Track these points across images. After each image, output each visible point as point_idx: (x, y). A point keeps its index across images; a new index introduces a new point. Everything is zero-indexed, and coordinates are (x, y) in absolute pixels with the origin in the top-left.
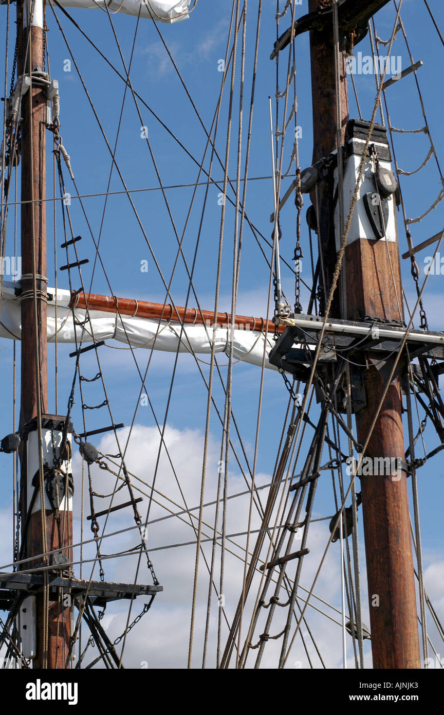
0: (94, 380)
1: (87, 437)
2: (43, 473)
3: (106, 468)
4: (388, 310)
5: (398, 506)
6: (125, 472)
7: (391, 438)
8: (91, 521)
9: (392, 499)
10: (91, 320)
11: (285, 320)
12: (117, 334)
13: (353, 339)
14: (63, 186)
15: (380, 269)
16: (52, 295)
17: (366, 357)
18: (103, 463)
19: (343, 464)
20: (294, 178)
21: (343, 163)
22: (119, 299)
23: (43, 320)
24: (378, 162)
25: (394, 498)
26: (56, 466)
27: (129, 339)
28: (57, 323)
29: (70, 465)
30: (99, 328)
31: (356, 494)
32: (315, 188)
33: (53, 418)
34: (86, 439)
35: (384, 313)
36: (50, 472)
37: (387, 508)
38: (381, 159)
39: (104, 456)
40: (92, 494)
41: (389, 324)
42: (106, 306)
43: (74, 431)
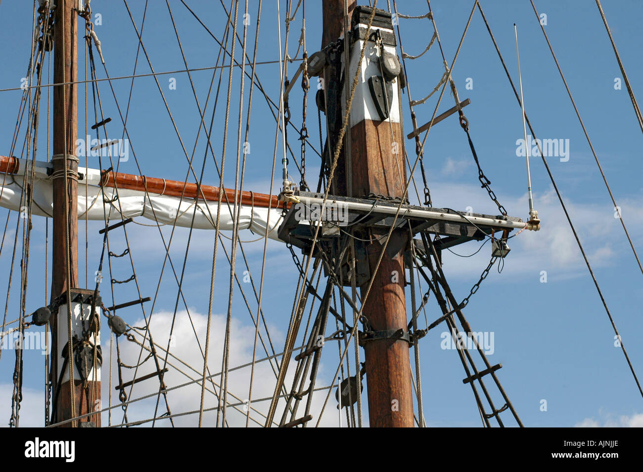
0: (122, 255)
1: (116, 310)
2: (72, 345)
3: (134, 340)
4: (392, 188)
5: (400, 375)
6: (152, 344)
7: (393, 310)
8: (119, 390)
9: (394, 368)
10: (120, 198)
11: (290, 197)
12: (145, 212)
13: (358, 215)
14: (94, 70)
15: (384, 149)
16: (83, 175)
17: (370, 233)
18: (130, 335)
19: (348, 335)
20: (301, 62)
21: (350, 48)
22: (148, 178)
23: (74, 198)
24: (383, 47)
25: (396, 367)
26: (85, 338)
27: (156, 216)
28: (88, 202)
29: (98, 337)
30: (128, 206)
31: (361, 363)
32: (323, 72)
33: (82, 292)
34: (114, 312)
35: (388, 190)
36: (79, 344)
37: (390, 376)
38: (387, 44)
39: (131, 329)
40: (120, 365)
41: (392, 201)
42: (135, 185)
43: (102, 305)
